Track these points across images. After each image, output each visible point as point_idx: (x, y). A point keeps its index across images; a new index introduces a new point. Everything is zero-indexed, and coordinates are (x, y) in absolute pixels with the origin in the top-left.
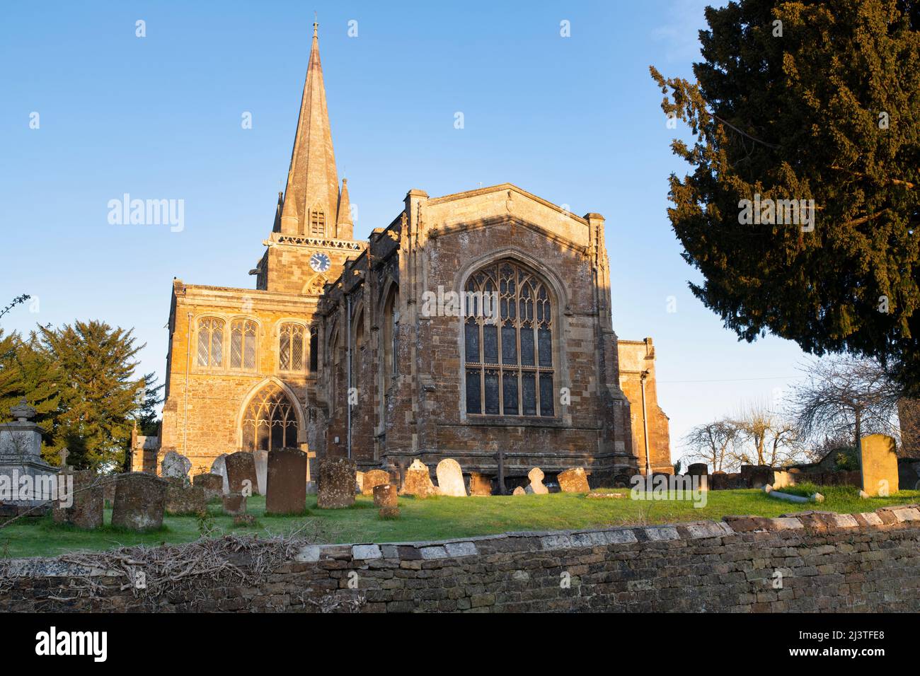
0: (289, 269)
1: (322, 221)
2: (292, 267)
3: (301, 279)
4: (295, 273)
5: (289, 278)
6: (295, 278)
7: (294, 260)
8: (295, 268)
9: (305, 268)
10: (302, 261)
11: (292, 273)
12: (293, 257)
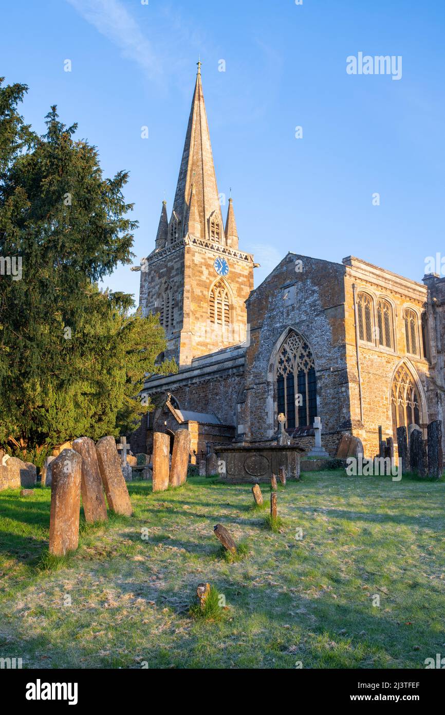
0: (200, 269)
1: (218, 231)
2: (202, 267)
3: (209, 279)
4: (204, 273)
5: (200, 277)
6: (204, 278)
7: (203, 261)
8: (204, 268)
9: (211, 270)
10: (209, 263)
11: (201, 272)
12: (203, 258)
